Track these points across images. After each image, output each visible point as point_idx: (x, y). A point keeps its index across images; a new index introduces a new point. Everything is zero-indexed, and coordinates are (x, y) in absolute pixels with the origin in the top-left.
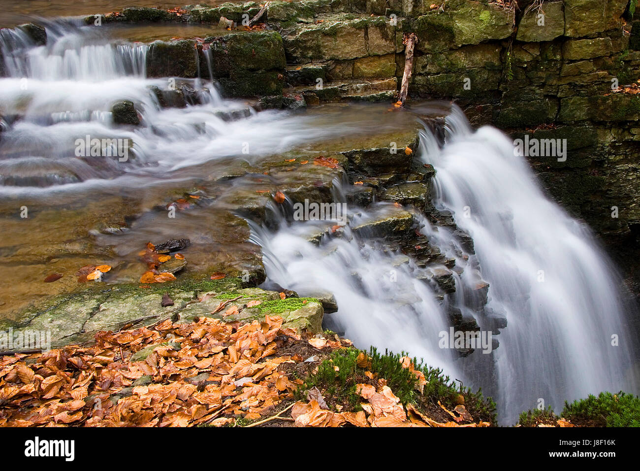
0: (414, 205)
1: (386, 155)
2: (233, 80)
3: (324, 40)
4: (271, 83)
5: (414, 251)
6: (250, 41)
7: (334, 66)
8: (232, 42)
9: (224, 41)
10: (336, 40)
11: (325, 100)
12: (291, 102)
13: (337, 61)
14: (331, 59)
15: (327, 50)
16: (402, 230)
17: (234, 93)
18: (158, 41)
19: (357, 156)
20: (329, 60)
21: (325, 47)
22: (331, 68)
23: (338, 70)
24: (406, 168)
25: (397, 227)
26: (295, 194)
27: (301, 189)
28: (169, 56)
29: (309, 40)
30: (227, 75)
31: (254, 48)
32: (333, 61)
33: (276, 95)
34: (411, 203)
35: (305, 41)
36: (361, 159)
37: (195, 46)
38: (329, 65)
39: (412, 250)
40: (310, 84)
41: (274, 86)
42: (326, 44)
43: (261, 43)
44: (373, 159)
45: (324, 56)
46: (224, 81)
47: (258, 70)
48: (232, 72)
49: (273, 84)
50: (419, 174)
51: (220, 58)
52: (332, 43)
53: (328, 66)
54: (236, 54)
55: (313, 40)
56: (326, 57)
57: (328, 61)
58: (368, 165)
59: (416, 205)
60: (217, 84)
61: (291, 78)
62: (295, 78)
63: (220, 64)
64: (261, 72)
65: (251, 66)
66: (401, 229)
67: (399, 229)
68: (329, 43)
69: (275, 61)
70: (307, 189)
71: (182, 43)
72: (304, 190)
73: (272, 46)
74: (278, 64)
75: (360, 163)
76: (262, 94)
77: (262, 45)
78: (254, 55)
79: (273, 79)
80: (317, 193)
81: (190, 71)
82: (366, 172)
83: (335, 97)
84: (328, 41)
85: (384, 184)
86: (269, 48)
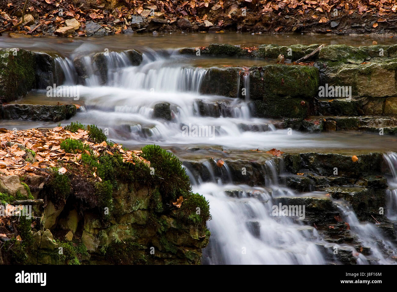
0: (345, 199)
1: (337, 160)
2: (266, 102)
3: (359, 79)
4: (295, 108)
5: (327, 229)
6: (281, 72)
7: (366, 102)
8: (267, 71)
9: (263, 71)
10: (370, 79)
11: (344, 129)
12: (310, 126)
13: (370, 98)
14: (364, 96)
15: (362, 88)
16: (314, 208)
17: (265, 113)
18: (214, 67)
19: (312, 157)
20: (363, 97)
21: (360, 85)
22: (364, 104)
23: (370, 106)
24: (353, 173)
25: (311, 204)
26: (233, 164)
27: (238, 161)
28: (220, 79)
29: (346, 78)
30: (261, 98)
31: (284, 77)
32: (366, 98)
33: (297, 118)
34: (342, 197)
35: (344, 79)
36: (315, 160)
37: (240, 73)
38: (363, 101)
39: (326, 228)
40: (338, 115)
41: (297, 110)
42: (362, 82)
43: (290, 74)
44: (326, 162)
45: (359, 93)
46: (258, 103)
47: (286, 96)
48: (265, 96)
49: (297, 108)
50: (365, 181)
51: (257, 84)
52: (367, 81)
53: (360, 101)
54: (270, 81)
55: (350, 78)
56: (361, 94)
57: (361, 97)
58: (321, 166)
59: (347, 199)
60: (252, 105)
61: (323, 108)
62: (326, 109)
63: (256, 88)
64: (287, 98)
65: (280, 92)
66: (314, 206)
67: (312, 206)
68: (364, 82)
69: (300, 89)
70: (242, 162)
71: (230, 69)
72: (240, 162)
73: (298, 77)
74: (302, 92)
75: (314, 163)
76: (287, 116)
77: (291, 76)
78: (283, 83)
79: (297, 105)
80: (250, 166)
81: (233, 92)
82: (318, 171)
83: (353, 127)
84: (364, 79)
85: (330, 182)
86: (295, 79)
